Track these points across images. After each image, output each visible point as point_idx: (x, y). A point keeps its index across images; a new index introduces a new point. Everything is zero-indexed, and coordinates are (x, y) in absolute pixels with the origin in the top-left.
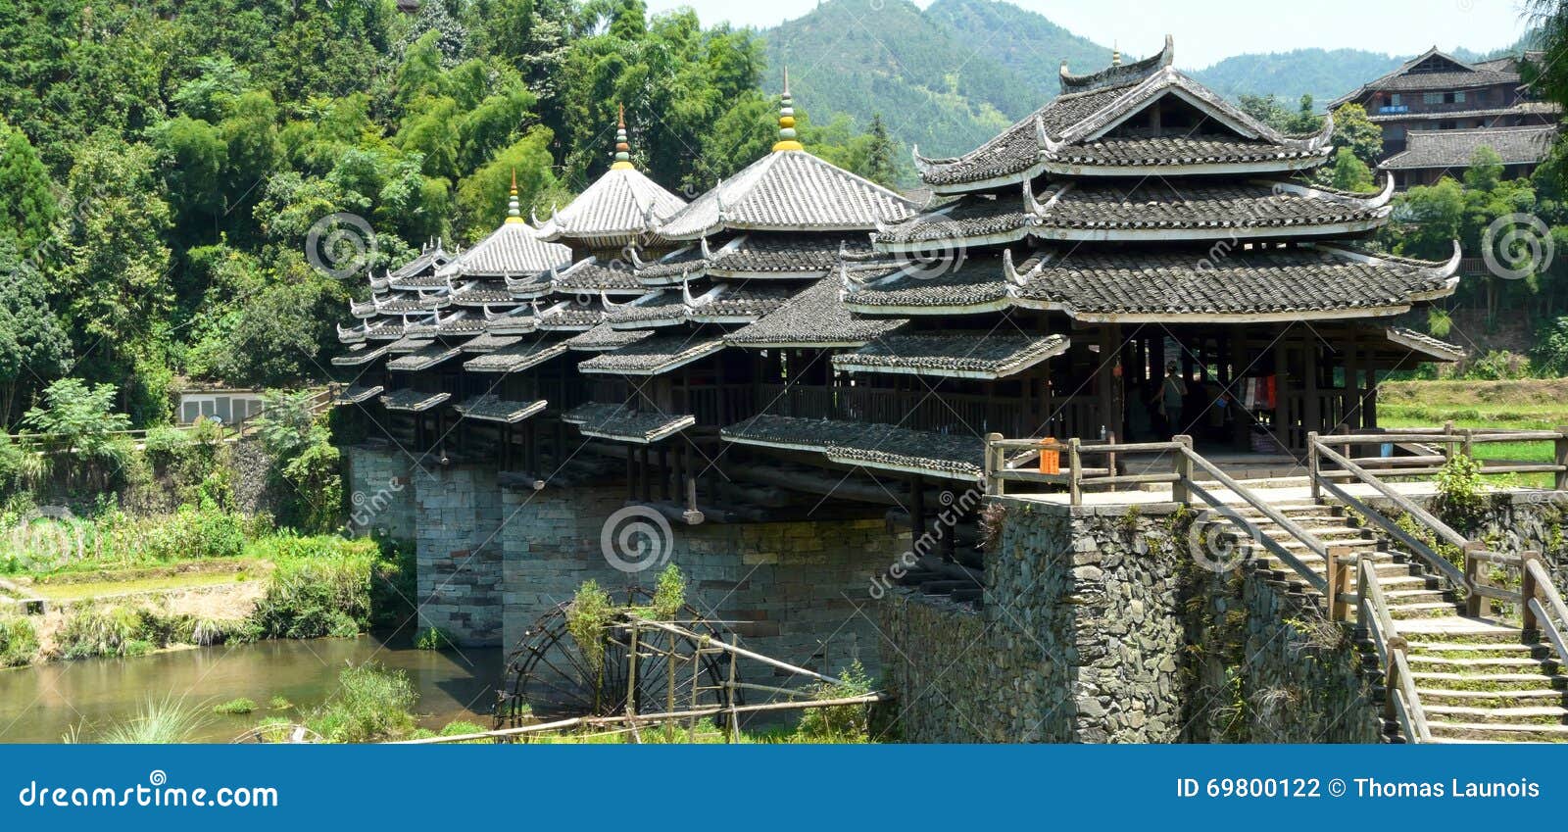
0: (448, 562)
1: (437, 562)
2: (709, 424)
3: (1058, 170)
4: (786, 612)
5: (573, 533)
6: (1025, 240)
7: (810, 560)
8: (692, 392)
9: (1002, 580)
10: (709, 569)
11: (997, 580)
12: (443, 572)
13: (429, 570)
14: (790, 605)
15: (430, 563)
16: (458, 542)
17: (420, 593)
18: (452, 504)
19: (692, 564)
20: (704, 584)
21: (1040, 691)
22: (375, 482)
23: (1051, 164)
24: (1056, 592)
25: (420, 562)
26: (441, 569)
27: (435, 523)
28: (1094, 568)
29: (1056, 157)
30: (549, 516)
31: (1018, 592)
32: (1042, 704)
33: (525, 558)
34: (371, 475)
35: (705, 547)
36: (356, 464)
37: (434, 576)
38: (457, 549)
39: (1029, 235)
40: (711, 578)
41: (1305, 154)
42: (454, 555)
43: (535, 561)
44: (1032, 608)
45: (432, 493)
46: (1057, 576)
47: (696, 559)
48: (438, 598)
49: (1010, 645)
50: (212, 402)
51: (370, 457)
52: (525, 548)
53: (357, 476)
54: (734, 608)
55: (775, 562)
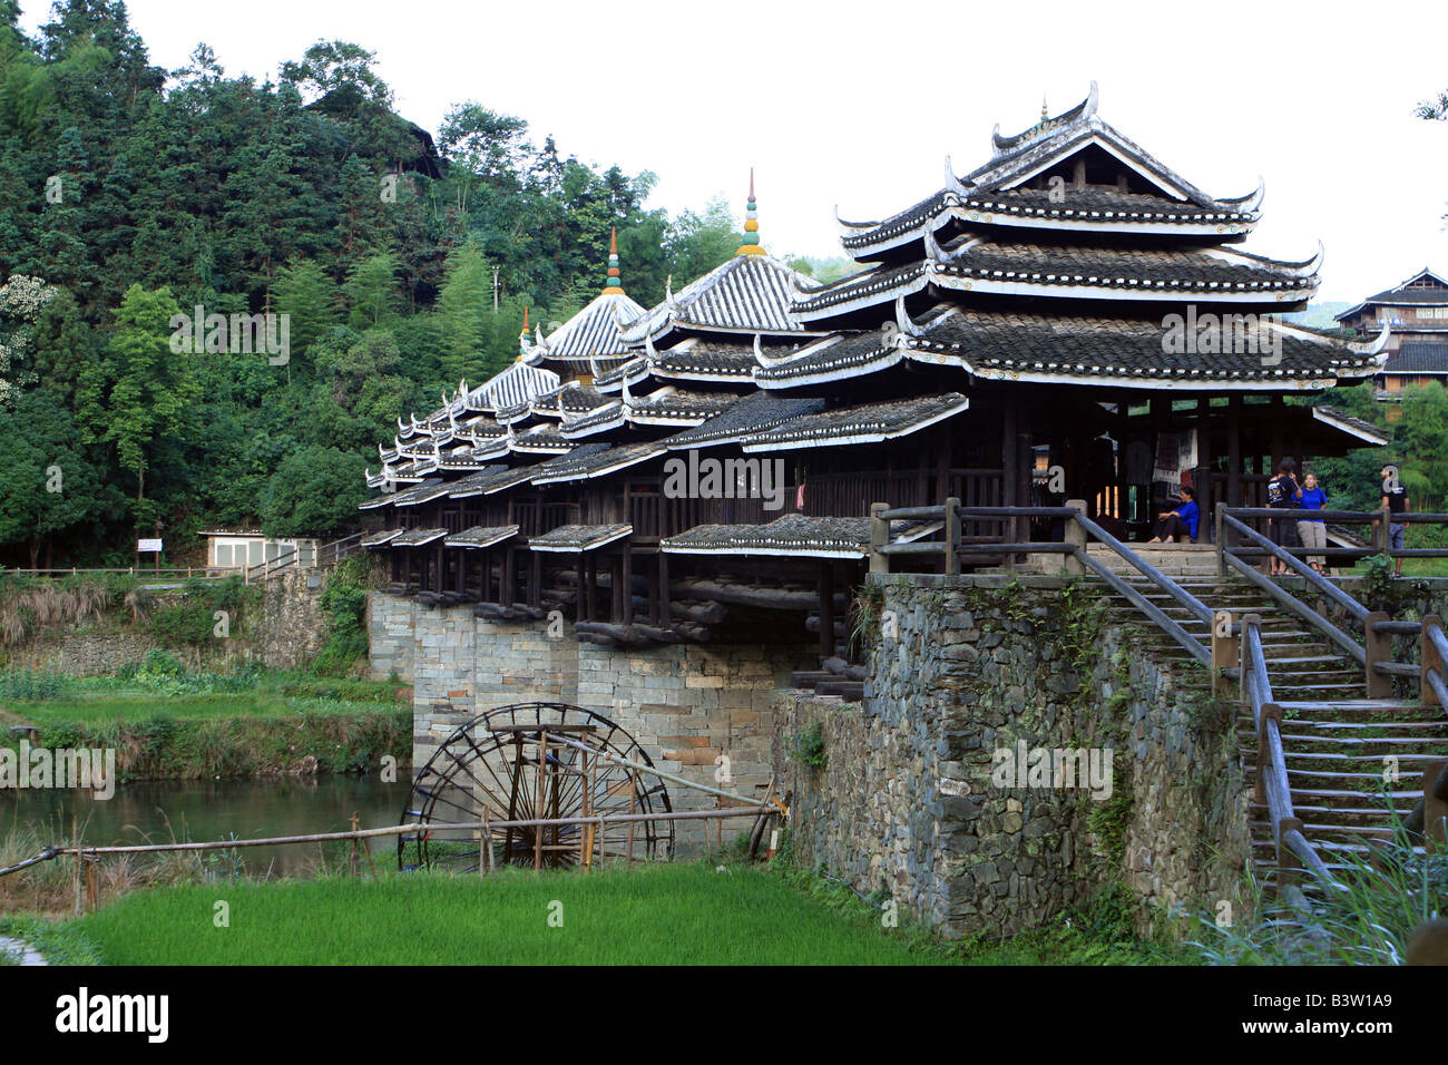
0: (445, 702)
1: (433, 701)
2: (648, 535)
3: (968, 216)
4: (730, 739)
5: (547, 666)
6: (926, 288)
7: (757, 686)
8: (632, 499)
9: (880, 667)
10: (651, 692)
11: (876, 669)
12: (438, 712)
13: (425, 709)
14: (735, 732)
15: (426, 702)
16: (455, 682)
17: (416, 733)
18: (451, 643)
19: (633, 686)
20: (645, 708)
21: (912, 792)
22: (393, 626)
23: (960, 209)
24: (931, 676)
25: (416, 701)
26: (437, 709)
27: (433, 662)
28: (969, 648)
29: (965, 201)
30: (524, 648)
31: (895, 681)
32: (913, 806)
33: (498, 691)
34: (389, 618)
35: (647, 667)
36: (375, 607)
37: (430, 716)
38: (454, 689)
39: (929, 282)
40: (651, 702)
41: (1234, 216)
42: (452, 694)
43: (507, 694)
44: (907, 698)
45: (431, 632)
46: (931, 658)
47: (637, 681)
48: (433, 738)
49: (886, 743)
50: (244, 546)
51: (388, 600)
52: (498, 680)
53: (375, 619)
54: (675, 734)
55: (719, 686)
